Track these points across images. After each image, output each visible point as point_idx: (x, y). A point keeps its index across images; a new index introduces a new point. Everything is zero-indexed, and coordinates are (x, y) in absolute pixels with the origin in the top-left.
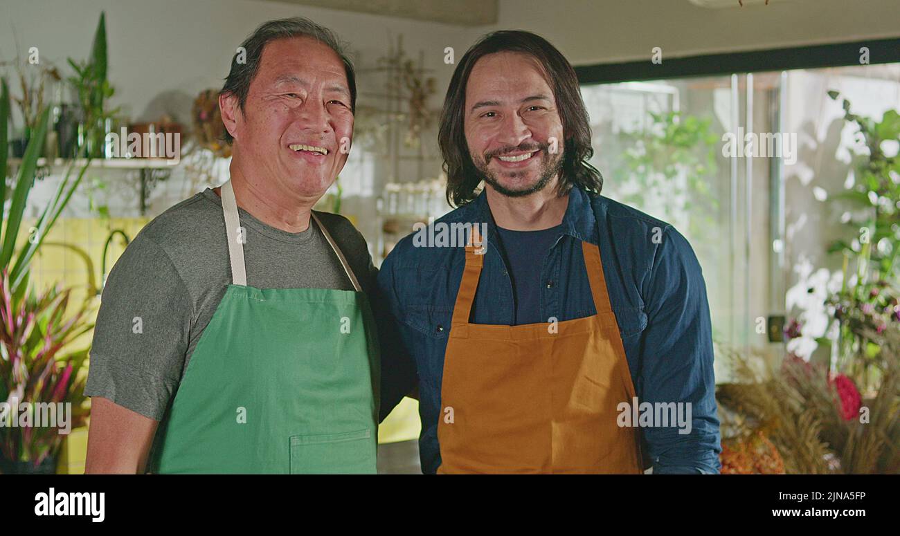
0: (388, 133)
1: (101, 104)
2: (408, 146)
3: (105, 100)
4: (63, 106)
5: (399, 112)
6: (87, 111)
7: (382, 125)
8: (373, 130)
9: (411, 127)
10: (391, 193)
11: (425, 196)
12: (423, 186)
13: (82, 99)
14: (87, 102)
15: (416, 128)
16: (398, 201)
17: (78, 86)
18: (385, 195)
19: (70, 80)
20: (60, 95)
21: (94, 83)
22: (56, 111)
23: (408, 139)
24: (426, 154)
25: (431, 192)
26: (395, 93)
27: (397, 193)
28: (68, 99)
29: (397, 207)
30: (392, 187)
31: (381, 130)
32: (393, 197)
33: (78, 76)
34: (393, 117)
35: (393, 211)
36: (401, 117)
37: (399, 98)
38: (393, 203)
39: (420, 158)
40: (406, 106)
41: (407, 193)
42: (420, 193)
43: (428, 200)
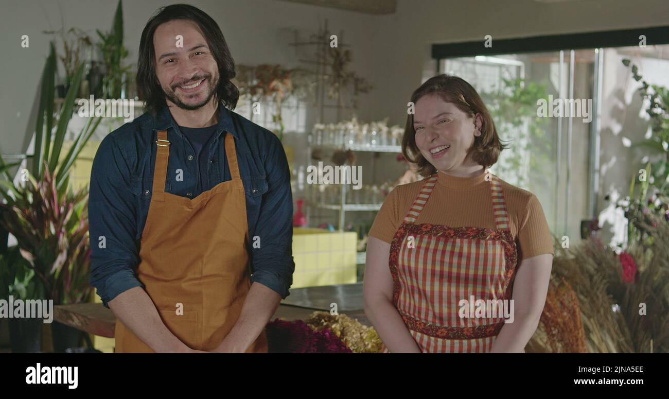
0: (317, 89)
1: (118, 63)
2: (330, 98)
3: (121, 60)
4: (93, 63)
5: (325, 74)
6: (108, 67)
7: (313, 82)
8: (306, 86)
9: (333, 84)
10: (318, 130)
11: (342, 132)
12: (341, 126)
13: (105, 59)
14: (109, 60)
15: (337, 85)
16: (322, 136)
17: (103, 50)
18: (314, 132)
19: (97, 45)
20: (90, 55)
21: (114, 48)
22: (88, 66)
23: (331, 93)
24: (343, 104)
25: (346, 130)
26: (322, 61)
27: (322, 131)
28: (96, 58)
29: (322, 141)
30: (319, 126)
31: (312, 86)
32: (320, 133)
33: (103, 42)
34: (320, 77)
35: (319, 143)
36: (326, 77)
37: (325, 64)
38: (319, 138)
39: (339, 107)
40: (329, 70)
41: (330, 130)
42: (339, 130)
43: (344, 135)
